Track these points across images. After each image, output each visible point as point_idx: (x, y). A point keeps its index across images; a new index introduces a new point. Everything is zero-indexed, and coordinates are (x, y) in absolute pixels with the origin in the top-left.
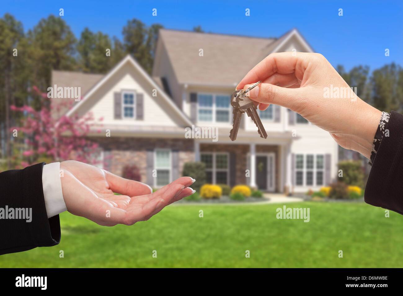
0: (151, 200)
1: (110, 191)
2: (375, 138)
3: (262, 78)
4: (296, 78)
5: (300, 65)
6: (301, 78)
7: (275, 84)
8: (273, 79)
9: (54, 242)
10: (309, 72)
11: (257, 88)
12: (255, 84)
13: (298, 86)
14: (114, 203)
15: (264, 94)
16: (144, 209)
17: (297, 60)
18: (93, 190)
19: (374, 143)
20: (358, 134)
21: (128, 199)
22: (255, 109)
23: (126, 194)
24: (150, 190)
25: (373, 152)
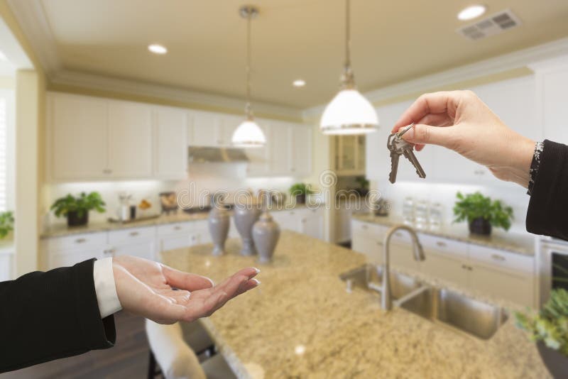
0: (212, 294)
1: (168, 286)
2: (531, 168)
3: (415, 120)
4: (449, 117)
5: (452, 103)
6: (454, 116)
7: (429, 124)
8: (426, 119)
9: (109, 344)
10: (461, 109)
11: (411, 130)
12: (409, 126)
13: (452, 124)
14: (173, 299)
15: (419, 135)
16: (206, 303)
17: (448, 99)
18: (150, 286)
19: (531, 173)
20: (514, 165)
21: (188, 294)
22: (411, 150)
23: (186, 289)
24: (211, 284)
25: (530, 182)
